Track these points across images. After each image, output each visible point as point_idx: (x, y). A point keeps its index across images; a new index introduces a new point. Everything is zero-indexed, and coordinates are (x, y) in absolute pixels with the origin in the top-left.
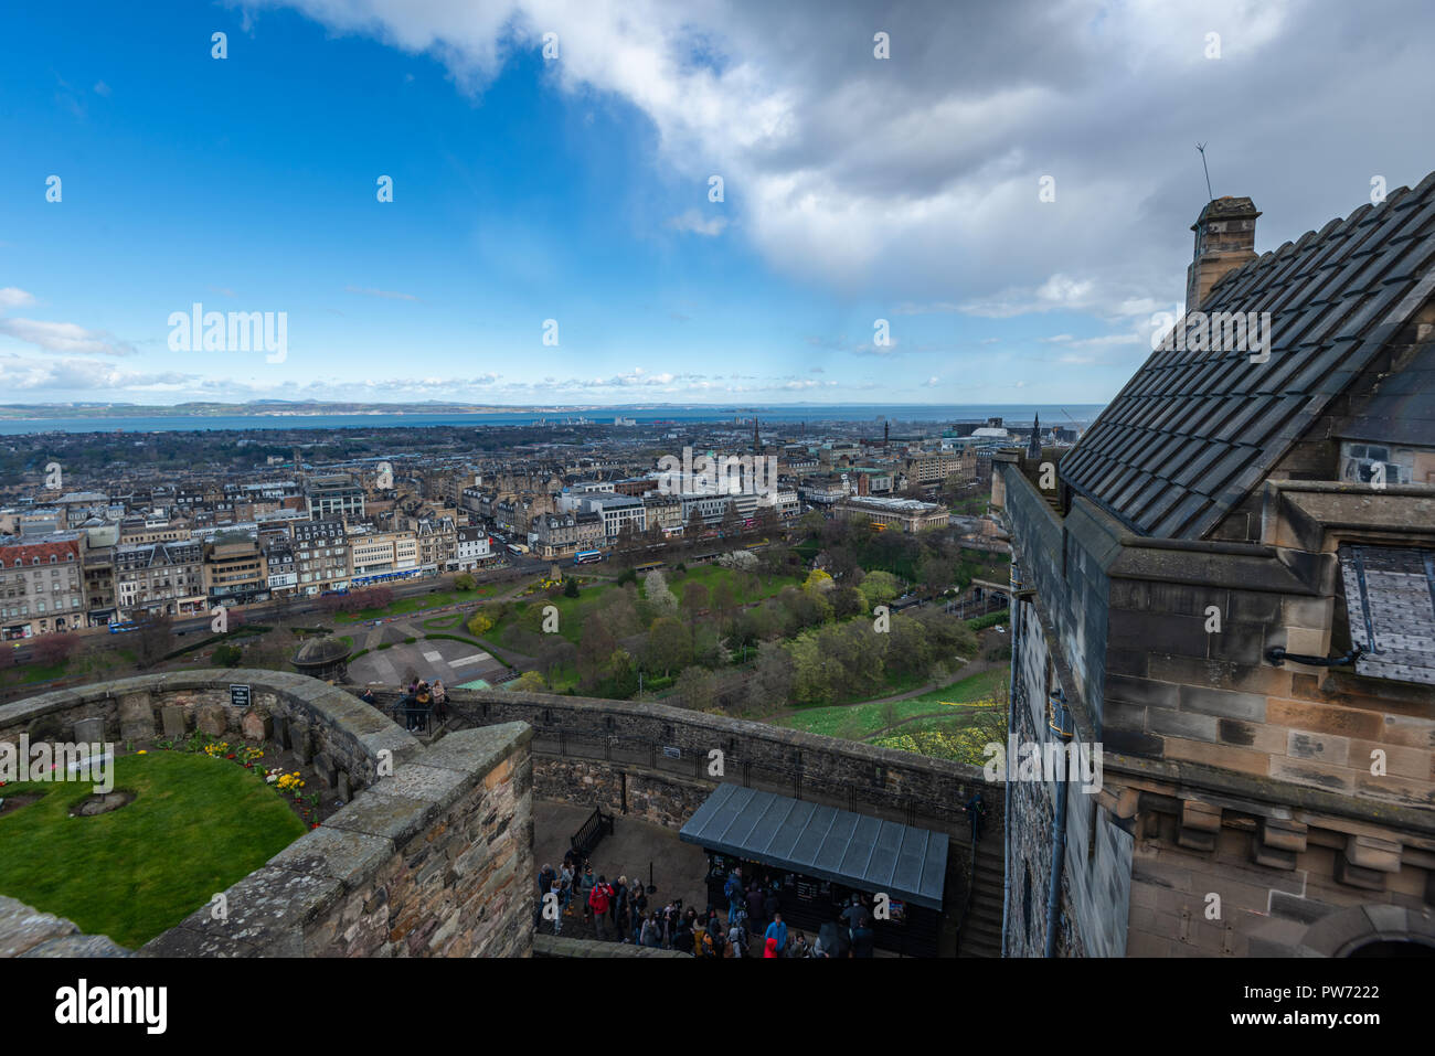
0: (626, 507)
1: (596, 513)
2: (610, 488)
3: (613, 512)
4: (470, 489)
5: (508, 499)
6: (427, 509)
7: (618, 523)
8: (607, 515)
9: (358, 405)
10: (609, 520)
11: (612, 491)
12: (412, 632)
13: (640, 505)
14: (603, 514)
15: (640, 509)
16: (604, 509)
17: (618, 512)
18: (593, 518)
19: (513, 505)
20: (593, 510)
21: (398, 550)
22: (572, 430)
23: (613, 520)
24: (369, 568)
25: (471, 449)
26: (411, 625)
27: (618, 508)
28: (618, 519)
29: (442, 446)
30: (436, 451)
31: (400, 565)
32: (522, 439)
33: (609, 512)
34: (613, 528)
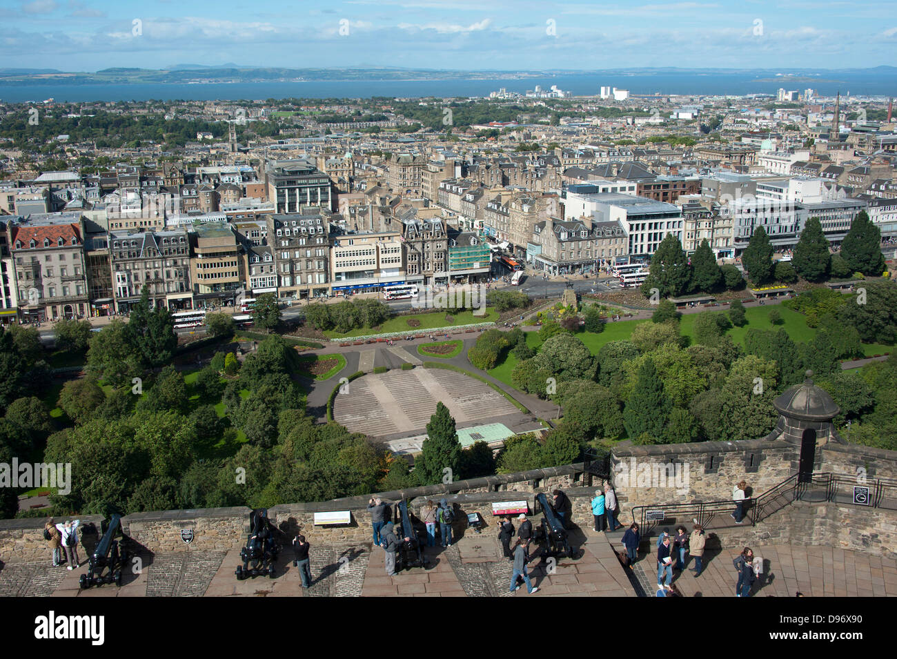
0: (658, 216)
1: (617, 223)
2: (631, 189)
3: (641, 222)
4: (448, 182)
5: (499, 198)
6: (406, 206)
7: (646, 237)
8: (631, 226)
9: (280, 70)
10: (634, 233)
11: (634, 193)
12: (408, 358)
13: (676, 215)
14: (625, 225)
15: (677, 219)
16: (629, 218)
17: (647, 222)
18: (613, 230)
19: (507, 205)
20: (613, 218)
21: (381, 256)
22: (543, 104)
23: (639, 232)
24: (350, 275)
25: (418, 127)
26: (405, 348)
27: (647, 217)
28: (646, 232)
29: (382, 123)
30: (377, 129)
31: (384, 274)
32: (481, 117)
33: (635, 222)
34: (639, 243)
